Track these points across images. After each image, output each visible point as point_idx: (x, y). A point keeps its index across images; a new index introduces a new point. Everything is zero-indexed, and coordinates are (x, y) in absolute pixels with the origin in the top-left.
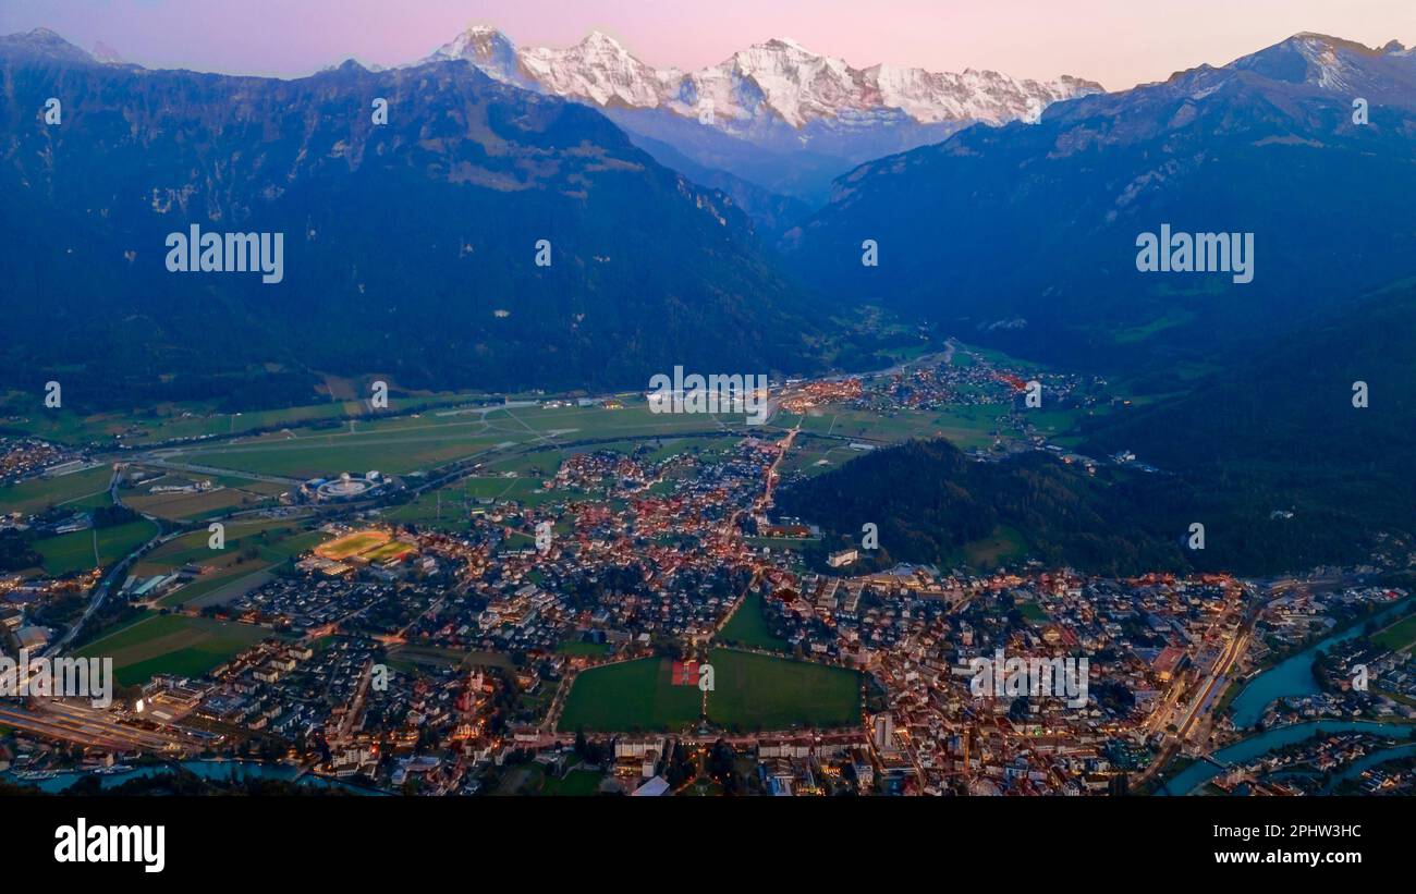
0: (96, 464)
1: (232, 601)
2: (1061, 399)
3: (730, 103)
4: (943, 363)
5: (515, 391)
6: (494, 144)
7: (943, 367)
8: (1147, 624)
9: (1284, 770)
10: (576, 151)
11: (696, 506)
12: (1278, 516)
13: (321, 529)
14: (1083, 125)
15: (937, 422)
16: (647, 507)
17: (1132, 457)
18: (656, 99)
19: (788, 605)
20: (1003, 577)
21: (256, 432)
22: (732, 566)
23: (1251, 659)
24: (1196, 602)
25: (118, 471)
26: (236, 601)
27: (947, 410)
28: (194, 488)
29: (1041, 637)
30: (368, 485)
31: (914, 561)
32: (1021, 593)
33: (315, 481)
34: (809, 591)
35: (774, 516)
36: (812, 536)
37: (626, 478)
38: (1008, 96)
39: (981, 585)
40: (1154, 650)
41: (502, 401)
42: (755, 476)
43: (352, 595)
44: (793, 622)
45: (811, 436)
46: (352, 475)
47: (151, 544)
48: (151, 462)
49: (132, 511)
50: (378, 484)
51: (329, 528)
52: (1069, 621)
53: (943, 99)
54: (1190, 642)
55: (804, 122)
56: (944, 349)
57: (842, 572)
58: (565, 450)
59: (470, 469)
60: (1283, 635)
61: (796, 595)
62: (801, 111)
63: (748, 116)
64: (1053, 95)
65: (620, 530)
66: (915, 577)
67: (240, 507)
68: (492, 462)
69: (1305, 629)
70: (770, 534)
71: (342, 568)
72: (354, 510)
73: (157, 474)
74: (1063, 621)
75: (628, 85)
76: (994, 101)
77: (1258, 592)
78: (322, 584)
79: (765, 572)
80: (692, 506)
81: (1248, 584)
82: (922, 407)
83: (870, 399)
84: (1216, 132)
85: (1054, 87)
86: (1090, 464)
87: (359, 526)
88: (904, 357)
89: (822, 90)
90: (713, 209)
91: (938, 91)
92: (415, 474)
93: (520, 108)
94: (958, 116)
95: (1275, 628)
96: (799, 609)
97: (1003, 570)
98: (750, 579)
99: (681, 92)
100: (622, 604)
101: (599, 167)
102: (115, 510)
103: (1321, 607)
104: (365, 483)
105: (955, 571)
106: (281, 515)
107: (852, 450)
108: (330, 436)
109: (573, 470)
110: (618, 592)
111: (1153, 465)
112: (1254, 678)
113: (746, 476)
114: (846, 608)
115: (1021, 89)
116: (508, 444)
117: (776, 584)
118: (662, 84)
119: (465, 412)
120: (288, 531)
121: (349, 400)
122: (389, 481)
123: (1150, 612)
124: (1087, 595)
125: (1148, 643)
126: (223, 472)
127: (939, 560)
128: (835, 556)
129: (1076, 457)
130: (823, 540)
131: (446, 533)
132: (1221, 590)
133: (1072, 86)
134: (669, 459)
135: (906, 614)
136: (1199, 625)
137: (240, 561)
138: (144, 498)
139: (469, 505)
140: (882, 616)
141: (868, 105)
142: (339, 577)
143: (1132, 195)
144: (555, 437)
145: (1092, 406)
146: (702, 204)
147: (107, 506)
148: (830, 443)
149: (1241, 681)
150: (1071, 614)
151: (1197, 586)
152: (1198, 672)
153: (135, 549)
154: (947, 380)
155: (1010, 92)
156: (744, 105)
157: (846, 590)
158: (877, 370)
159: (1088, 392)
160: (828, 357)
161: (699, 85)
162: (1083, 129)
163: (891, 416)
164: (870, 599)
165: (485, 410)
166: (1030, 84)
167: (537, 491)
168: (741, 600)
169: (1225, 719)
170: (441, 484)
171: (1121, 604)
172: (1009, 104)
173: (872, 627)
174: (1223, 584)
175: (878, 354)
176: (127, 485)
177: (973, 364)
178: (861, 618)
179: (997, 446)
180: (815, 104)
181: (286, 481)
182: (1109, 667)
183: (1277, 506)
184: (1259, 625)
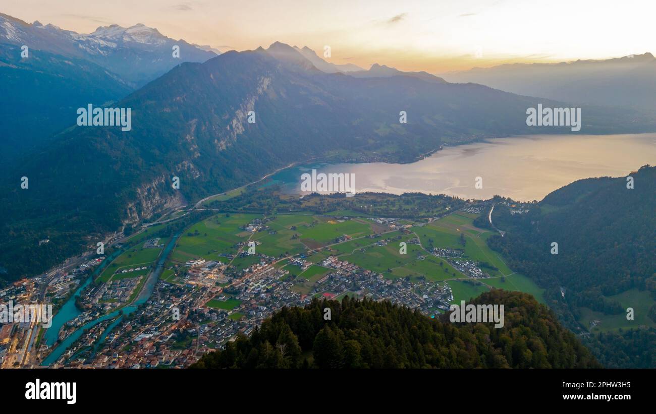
9: (74, 354)
12: (42, 243)
60: (59, 296)
69: (68, 289)
77: (43, 281)
81: (37, 279)
95: (54, 294)
103: (71, 277)
132: (24, 287)
151: (11, 290)
152: (23, 331)
169: (42, 345)
174: (25, 284)
183: (41, 238)
184: (47, 295)
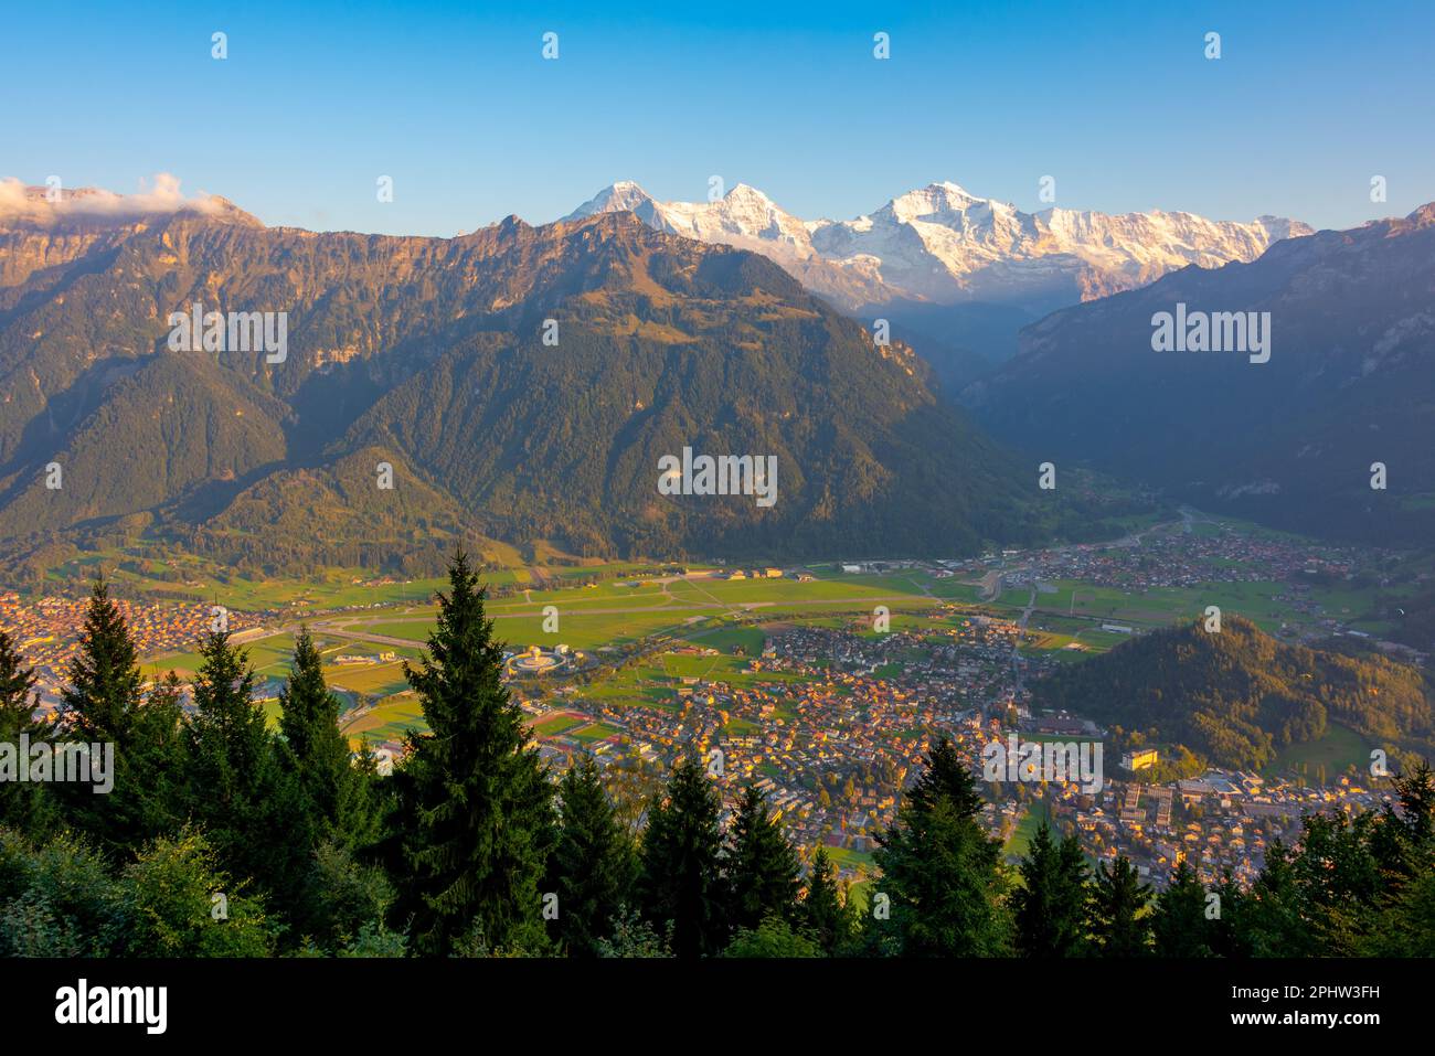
4: (1184, 533)
5: (692, 559)
6: (660, 298)
7: (1187, 538)
10: (748, 300)
11: (936, 694)
16: (878, 693)
27: (1208, 588)
30: (558, 660)
31: (1228, 768)
34: (1106, 799)
35: (1034, 707)
37: (843, 660)
38: (1202, 240)
41: (681, 571)
45: (1051, 614)
46: (542, 650)
47: (346, 717)
50: (570, 659)
51: (527, 706)
55: (968, 270)
56: (1179, 517)
57: (1141, 777)
58: (763, 626)
59: (662, 645)
62: (965, 259)
63: (908, 266)
64: (1254, 236)
65: (852, 719)
66: (1234, 786)
68: (686, 638)
70: (1035, 730)
72: (548, 686)
75: (775, 238)
76: (1185, 245)
80: (931, 694)
82: (1177, 584)
83: (1109, 574)
88: (1136, 526)
89: (989, 235)
90: (899, 360)
91: (1119, 236)
92: (605, 649)
93: (685, 258)
97: (1345, 781)
99: (832, 241)
100: (880, 806)
101: (774, 317)
104: (555, 658)
105: (1283, 781)
107: (1106, 633)
108: (507, 606)
109: (780, 649)
110: (872, 793)
113: (987, 660)
116: (700, 618)
118: (810, 235)
119: (643, 582)
122: (580, 655)
126: (405, 642)
127: (1260, 767)
128: (1130, 758)
134: (888, 639)
135: (1237, 831)
138: (331, 669)
139: (673, 684)
140: (1207, 833)
141: (1042, 251)
144: (749, 611)
145: (1392, 585)
146: (887, 354)
154: (1196, 553)
155: (1203, 236)
156: (901, 254)
157: (1151, 799)
158: (1109, 541)
159: (1379, 568)
160: (1047, 525)
161: (852, 235)
163: (1142, 594)
164: (1186, 812)
165: (665, 581)
170: (637, 660)
173: (1198, 846)
175: (1106, 522)
177: (1222, 535)
179: (1285, 630)
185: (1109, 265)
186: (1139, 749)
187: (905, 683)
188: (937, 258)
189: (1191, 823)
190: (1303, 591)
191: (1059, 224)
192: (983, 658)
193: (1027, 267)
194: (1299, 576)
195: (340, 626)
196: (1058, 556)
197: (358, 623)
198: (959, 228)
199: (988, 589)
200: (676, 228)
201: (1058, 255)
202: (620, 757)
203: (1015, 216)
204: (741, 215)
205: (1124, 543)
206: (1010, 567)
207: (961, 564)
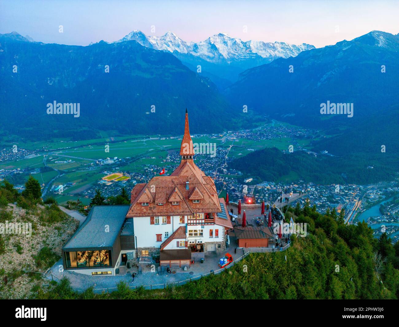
0: (39, 155)
1: (82, 192)
2: (306, 136)
3: (208, 52)
4: (272, 126)
5: (152, 135)
6: (144, 65)
7: (272, 127)
8: (334, 197)
10: (167, 66)
11: (206, 166)
12: (369, 168)
13: (103, 173)
14: (311, 58)
15: (271, 143)
17: (327, 152)
18: (187, 51)
19: (234, 193)
20: (293, 185)
21: (82, 146)
22: (218, 183)
23: (363, 207)
24: (347, 191)
25: (45, 157)
26: (83, 192)
27: (274, 139)
28: (67, 162)
29: (304, 201)
30: (115, 161)
31: (268, 181)
32: (298, 189)
33: (100, 160)
34: (240, 189)
35: (228, 169)
36: (239, 174)
38: (287, 50)
39: (287, 187)
40: (336, 204)
41: (149, 138)
42: (222, 158)
43: (114, 191)
44: (236, 197)
45: (236, 147)
46: (110, 158)
47: (57, 177)
48: (54, 155)
49: (51, 168)
50: (117, 161)
51: (106, 172)
52: (312, 197)
53: (269, 51)
54: (346, 202)
55: (229, 57)
56: (271, 122)
57: (248, 184)
58: (168, 151)
59: (142, 156)
60: (371, 200)
61: (236, 190)
62: (228, 54)
63: (213, 56)
64: (300, 49)
66: (269, 185)
67: (80, 167)
68: (148, 155)
69: (377, 198)
70: (227, 174)
71: (110, 183)
72: (112, 168)
73: (56, 158)
74: (310, 197)
75: (179, 47)
76: (284, 51)
77: (364, 189)
78: (106, 188)
79: (227, 184)
81: (361, 186)
82: (267, 139)
83: (252, 137)
84: (349, 60)
85: (301, 47)
86: (315, 154)
87: (114, 172)
88: (261, 125)
89: (234, 48)
90: (206, 83)
91: (267, 48)
92: (127, 158)
93: (151, 54)
94: (273, 56)
95: (369, 198)
96: (237, 194)
97: (293, 183)
98: (223, 186)
99: (194, 49)
101: (174, 71)
102: (46, 168)
103: (381, 193)
104: (114, 160)
105: (279, 184)
106: (92, 169)
107: (248, 151)
109: (171, 157)
111: (333, 155)
112: (364, 211)
114: (250, 194)
115: (291, 47)
116: (152, 149)
117: (230, 187)
118: (188, 47)
119: (139, 141)
120: (95, 173)
121: (106, 137)
122: (120, 160)
123: (334, 194)
124: (316, 190)
125: (334, 202)
126: (74, 157)
127: (275, 181)
128: (246, 180)
129: (311, 152)
130: (242, 176)
131: (138, 174)
132: (353, 188)
133: (306, 46)
135: (267, 195)
136: (348, 197)
137: (82, 181)
138: (54, 165)
139: (143, 166)
140: (260, 196)
141: (248, 52)
142: (110, 186)
143: (325, 78)
144: (165, 148)
145: (315, 138)
147: (44, 167)
148: (242, 149)
149: (360, 213)
150: (312, 195)
151: (346, 187)
152: (348, 210)
153: (53, 178)
154: (273, 131)
155: (288, 48)
156: (212, 52)
157: (250, 189)
158: (254, 128)
159: (313, 134)
160: (240, 125)
161: (199, 47)
162: (311, 59)
163: (259, 141)
164: (256, 191)
165: (145, 140)
166: (294, 46)
167: (162, 162)
168: (221, 191)
170: (135, 160)
171: (326, 192)
172: (288, 52)
173: (258, 199)
174: (354, 187)
175: (254, 124)
176: (48, 161)
177: (280, 126)
178: (255, 196)
180: (232, 52)
181: (92, 160)
182: (324, 209)
183: (369, 165)
184: (364, 197)
185: (264, 56)
186: (248, 178)
187: (199, 164)
188: (221, 54)
189: (257, 194)
190: (295, 140)
191: (252, 45)
192: (218, 158)
193: (244, 57)
194: (295, 136)
195: (57, 153)
196: (241, 132)
197: (62, 152)
198: (227, 45)
199: (223, 141)
200: (151, 43)
201: (251, 53)
202: (128, 184)
203: (241, 42)
204: (169, 40)
205: (257, 129)
206: (229, 135)
207: (218, 135)
